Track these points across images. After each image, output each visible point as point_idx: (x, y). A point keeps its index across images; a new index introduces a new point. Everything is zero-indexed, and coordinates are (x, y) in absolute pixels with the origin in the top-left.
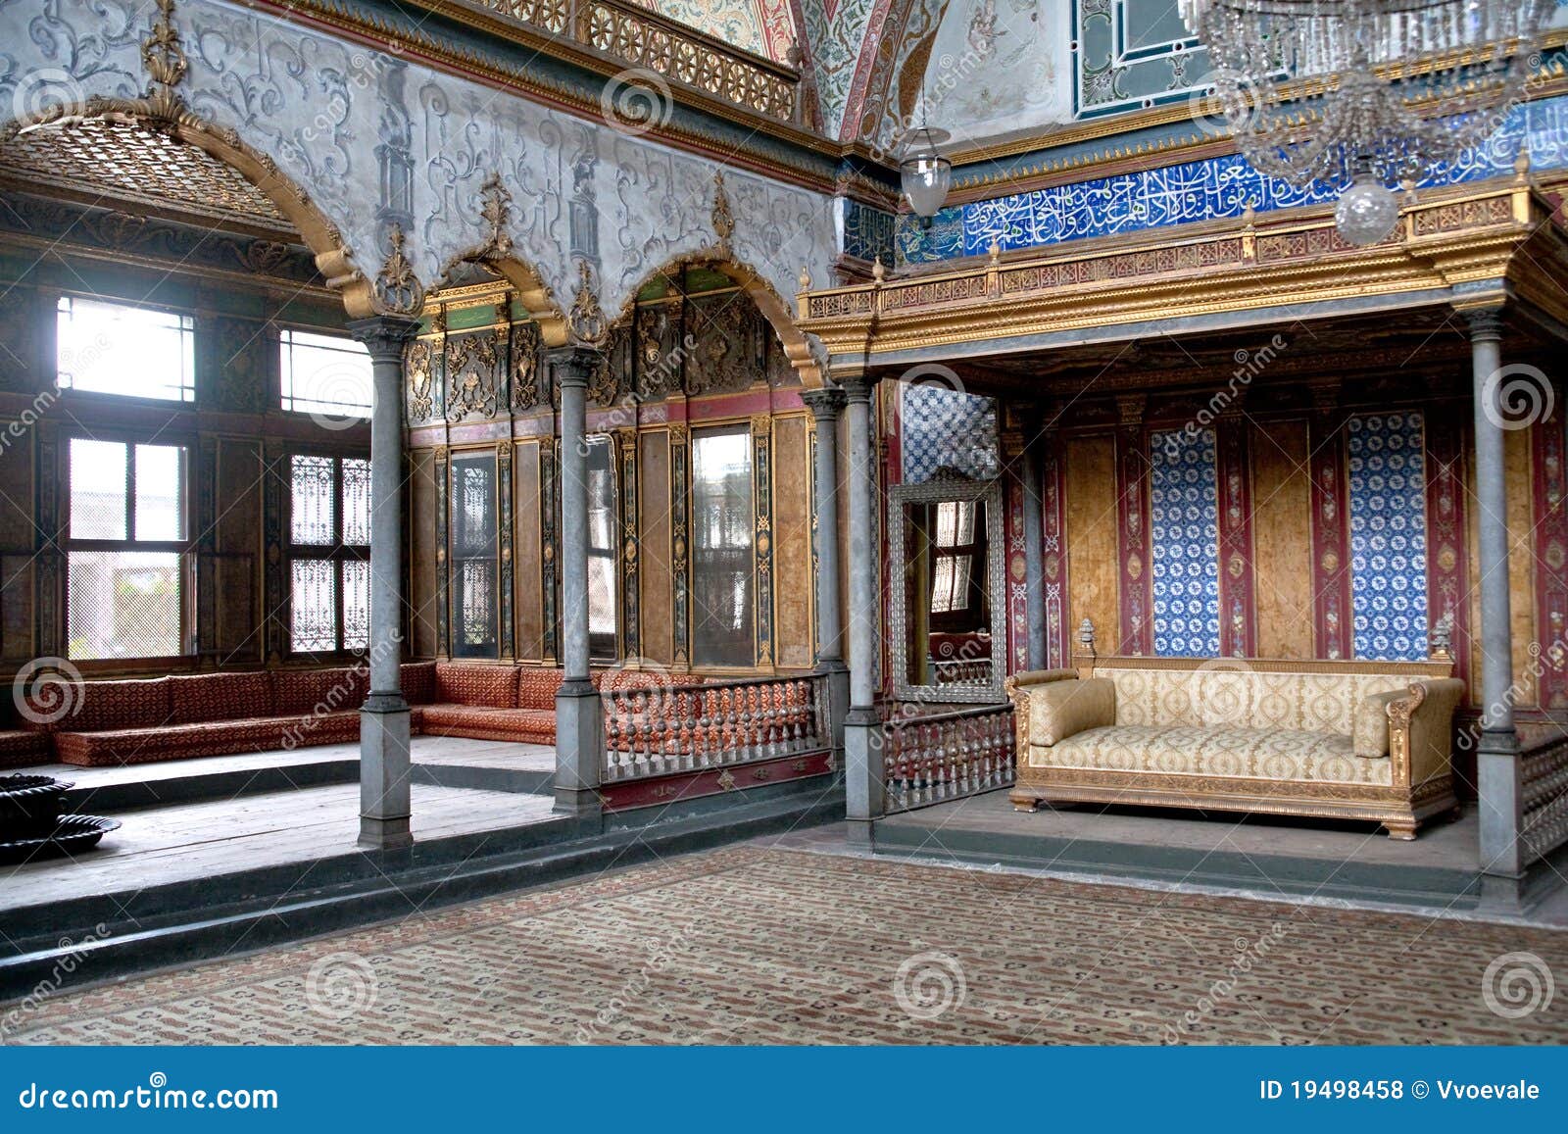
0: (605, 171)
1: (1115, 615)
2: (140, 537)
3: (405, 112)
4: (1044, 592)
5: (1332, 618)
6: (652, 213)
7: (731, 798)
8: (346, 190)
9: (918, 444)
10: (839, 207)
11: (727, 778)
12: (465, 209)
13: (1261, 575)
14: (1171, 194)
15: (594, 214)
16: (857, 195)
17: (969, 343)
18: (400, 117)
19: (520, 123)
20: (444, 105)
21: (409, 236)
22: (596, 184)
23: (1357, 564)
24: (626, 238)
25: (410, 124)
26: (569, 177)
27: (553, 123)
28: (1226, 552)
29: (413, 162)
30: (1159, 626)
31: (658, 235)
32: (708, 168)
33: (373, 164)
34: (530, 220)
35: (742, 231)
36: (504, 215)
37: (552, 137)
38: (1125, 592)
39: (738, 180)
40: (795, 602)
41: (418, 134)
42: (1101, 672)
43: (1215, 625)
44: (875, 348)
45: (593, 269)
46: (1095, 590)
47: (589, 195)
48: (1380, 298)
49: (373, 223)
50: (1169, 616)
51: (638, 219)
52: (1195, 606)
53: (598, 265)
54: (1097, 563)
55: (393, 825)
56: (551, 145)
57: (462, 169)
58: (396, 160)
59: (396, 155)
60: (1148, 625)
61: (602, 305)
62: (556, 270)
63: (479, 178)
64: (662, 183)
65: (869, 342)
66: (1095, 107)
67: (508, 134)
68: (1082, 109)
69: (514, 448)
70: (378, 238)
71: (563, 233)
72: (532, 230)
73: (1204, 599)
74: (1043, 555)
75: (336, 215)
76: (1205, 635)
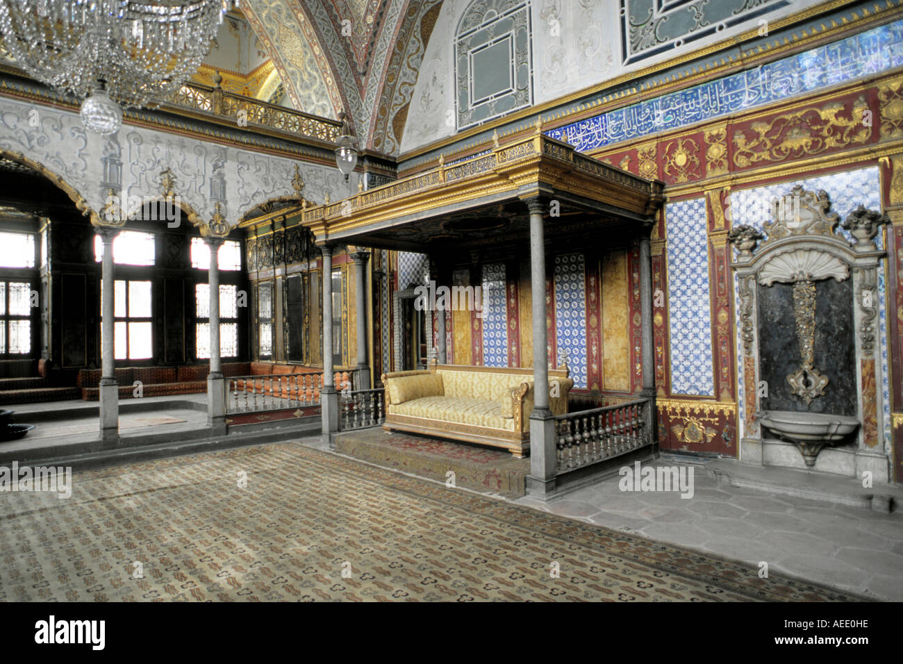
0: (230, 167)
1: (470, 346)
2: (131, 315)
3: (118, 144)
4: (445, 336)
5: (549, 348)
6: (257, 181)
7: (301, 421)
8: (84, 176)
9: (404, 274)
10: (366, 175)
11: (298, 413)
12: (151, 182)
13: (522, 329)
15: (224, 183)
16: (373, 172)
18: (115, 146)
19: (183, 146)
20: (140, 140)
21: (119, 193)
22: (225, 171)
23: (559, 324)
24: (242, 192)
25: (120, 149)
26: (210, 167)
27: (202, 146)
28: (509, 319)
29: (121, 164)
30: (485, 351)
31: (260, 190)
32: (290, 163)
33: (100, 166)
34: (187, 186)
35: (308, 187)
36: (171, 184)
37: (200, 152)
38: (473, 337)
39: (306, 167)
40: (355, 340)
41: (125, 153)
42: (438, 371)
43: (505, 351)
44: (330, 232)
45: (223, 205)
46: (463, 335)
47: (221, 176)
48: (494, 195)
49: (98, 188)
50: (489, 347)
51: (249, 184)
52: (498, 343)
53: (226, 203)
54: (463, 323)
56: (201, 154)
57: (149, 166)
58: (113, 162)
60: (481, 350)
61: (227, 219)
62: (202, 206)
63: (159, 169)
64: (264, 169)
65: (326, 230)
66: (463, 128)
67: (176, 152)
68: (459, 129)
69: (275, 279)
70: (102, 195)
71: (206, 191)
72: (188, 190)
73: (502, 339)
74: (445, 320)
75: (78, 186)
76: (502, 355)
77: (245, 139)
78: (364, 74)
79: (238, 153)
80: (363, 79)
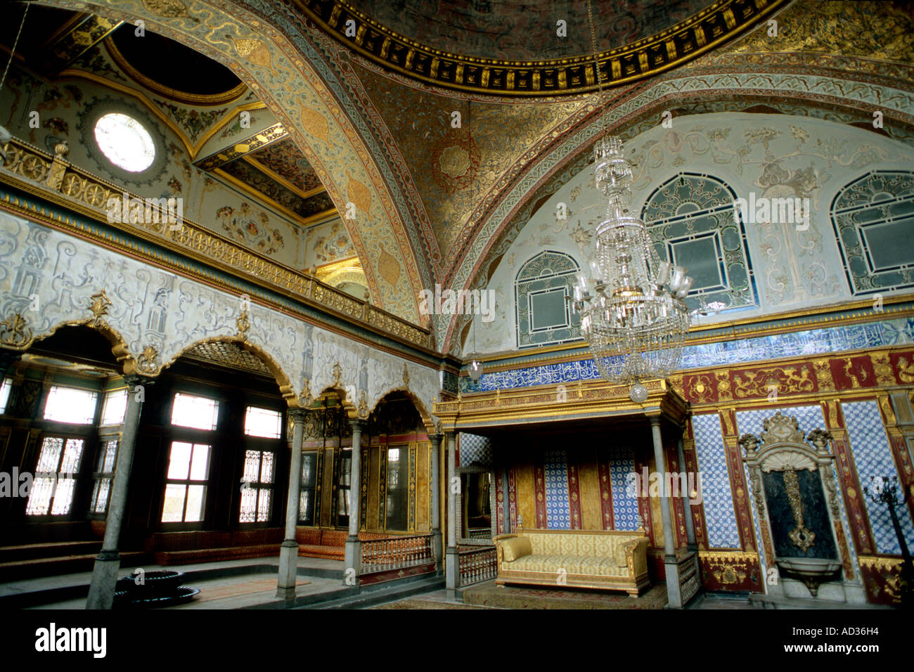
0: (371, 361)
1: (534, 514)
2: (192, 480)
3: (312, 341)
4: (509, 506)
5: (607, 515)
6: (385, 375)
7: (402, 581)
8: (292, 366)
9: (466, 453)
10: (441, 374)
11: (401, 573)
12: (328, 373)
13: (583, 500)
14: (549, 374)
15: (367, 375)
16: (447, 370)
17: (489, 422)
18: (311, 343)
19: (346, 346)
20: (324, 340)
21: (310, 381)
22: (368, 366)
23: (614, 497)
24: (376, 383)
25: (313, 345)
26: (360, 363)
27: (356, 346)
28: (571, 492)
29: (312, 358)
30: (549, 518)
31: (386, 383)
32: (402, 361)
33: (301, 358)
34: (347, 377)
35: (411, 381)
36: (340, 375)
37: (356, 351)
38: (537, 506)
39: (411, 365)
40: (423, 508)
41: (315, 348)
43: (568, 518)
44: (458, 422)
46: (527, 505)
47: (365, 369)
49: (300, 377)
50: (552, 514)
51: (380, 377)
52: (561, 511)
53: (367, 392)
54: (527, 495)
55: (289, 590)
56: (355, 353)
57: (328, 360)
58: (308, 356)
59: (308, 355)
60: (545, 517)
61: (368, 405)
62: (354, 393)
63: (333, 363)
64: (388, 366)
65: (456, 420)
66: (524, 346)
67: (342, 349)
68: (520, 346)
69: (324, 451)
70: (301, 382)
71: (357, 381)
72: (348, 380)
73: (564, 508)
74: (509, 493)
75: (289, 374)
76: (565, 521)
77: (380, 342)
79: (375, 352)
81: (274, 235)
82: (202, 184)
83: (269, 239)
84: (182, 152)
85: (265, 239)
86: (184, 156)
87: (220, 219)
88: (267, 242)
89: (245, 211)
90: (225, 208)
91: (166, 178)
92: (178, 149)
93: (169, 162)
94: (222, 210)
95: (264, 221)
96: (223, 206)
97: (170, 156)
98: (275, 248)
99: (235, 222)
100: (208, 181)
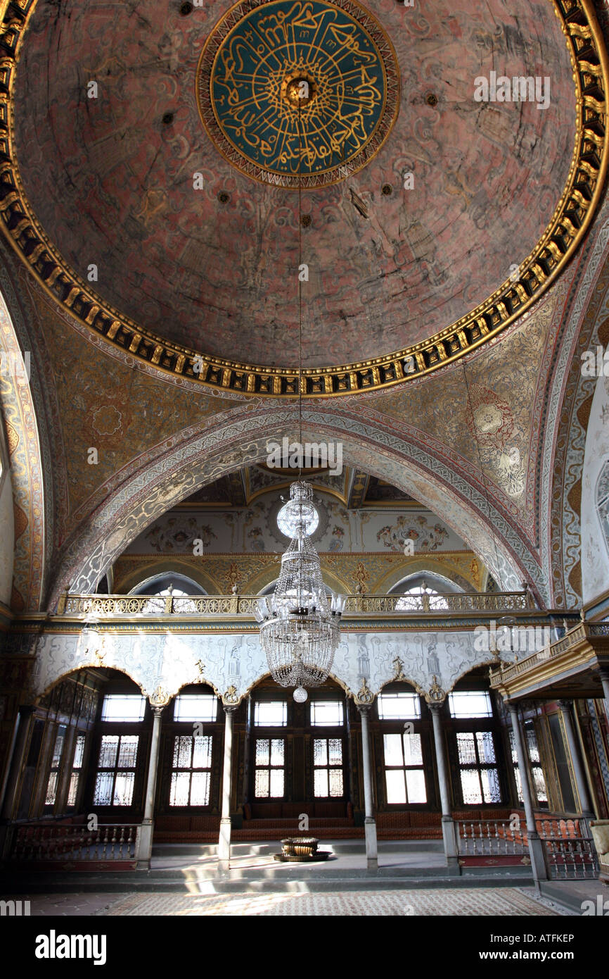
0: (441, 646)
3: (365, 646)
6: (462, 654)
8: (348, 672)
12: (387, 668)
15: (437, 660)
18: (364, 648)
19: (406, 639)
20: (379, 641)
21: (369, 680)
22: (436, 651)
24: (451, 665)
25: (368, 650)
26: (426, 651)
27: (419, 636)
29: (368, 660)
31: (465, 661)
33: (357, 664)
34: (412, 667)
36: (401, 668)
37: (418, 640)
41: (371, 652)
44: (511, 692)
45: (438, 677)
47: (434, 655)
49: (357, 679)
51: (456, 658)
53: (440, 675)
55: (372, 861)
56: (418, 643)
57: (386, 658)
59: (364, 659)
61: (442, 688)
62: (423, 680)
63: (392, 659)
64: (466, 644)
65: (508, 691)
67: (402, 644)
70: (358, 682)
71: (425, 668)
72: (412, 670)
75: (345, 680)
77: (448, 625)
78: (538, 547)
79: (445, 635)
80: (538, 551)
81: (436, 530)
82: (360, 520)
83: (431, 536)
84: (337, 504)
85: (428, 538)
86: (340, 506)
87: (382, 540)
88: (430, 540)
89: (402, 523)
90: (383, 530)
91: (330, 530)
92: (334, 504)
93: (330, 517)
94: (381, 532)
95: (422, 523)
96: (381, 528)
97: (330, 513)
98: (440, 541)
99: (394, 537)
100: (363, 516)
